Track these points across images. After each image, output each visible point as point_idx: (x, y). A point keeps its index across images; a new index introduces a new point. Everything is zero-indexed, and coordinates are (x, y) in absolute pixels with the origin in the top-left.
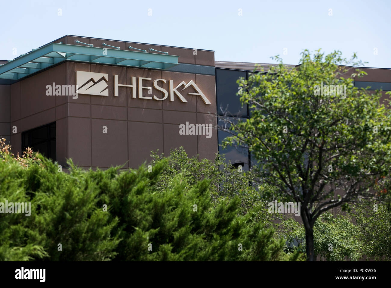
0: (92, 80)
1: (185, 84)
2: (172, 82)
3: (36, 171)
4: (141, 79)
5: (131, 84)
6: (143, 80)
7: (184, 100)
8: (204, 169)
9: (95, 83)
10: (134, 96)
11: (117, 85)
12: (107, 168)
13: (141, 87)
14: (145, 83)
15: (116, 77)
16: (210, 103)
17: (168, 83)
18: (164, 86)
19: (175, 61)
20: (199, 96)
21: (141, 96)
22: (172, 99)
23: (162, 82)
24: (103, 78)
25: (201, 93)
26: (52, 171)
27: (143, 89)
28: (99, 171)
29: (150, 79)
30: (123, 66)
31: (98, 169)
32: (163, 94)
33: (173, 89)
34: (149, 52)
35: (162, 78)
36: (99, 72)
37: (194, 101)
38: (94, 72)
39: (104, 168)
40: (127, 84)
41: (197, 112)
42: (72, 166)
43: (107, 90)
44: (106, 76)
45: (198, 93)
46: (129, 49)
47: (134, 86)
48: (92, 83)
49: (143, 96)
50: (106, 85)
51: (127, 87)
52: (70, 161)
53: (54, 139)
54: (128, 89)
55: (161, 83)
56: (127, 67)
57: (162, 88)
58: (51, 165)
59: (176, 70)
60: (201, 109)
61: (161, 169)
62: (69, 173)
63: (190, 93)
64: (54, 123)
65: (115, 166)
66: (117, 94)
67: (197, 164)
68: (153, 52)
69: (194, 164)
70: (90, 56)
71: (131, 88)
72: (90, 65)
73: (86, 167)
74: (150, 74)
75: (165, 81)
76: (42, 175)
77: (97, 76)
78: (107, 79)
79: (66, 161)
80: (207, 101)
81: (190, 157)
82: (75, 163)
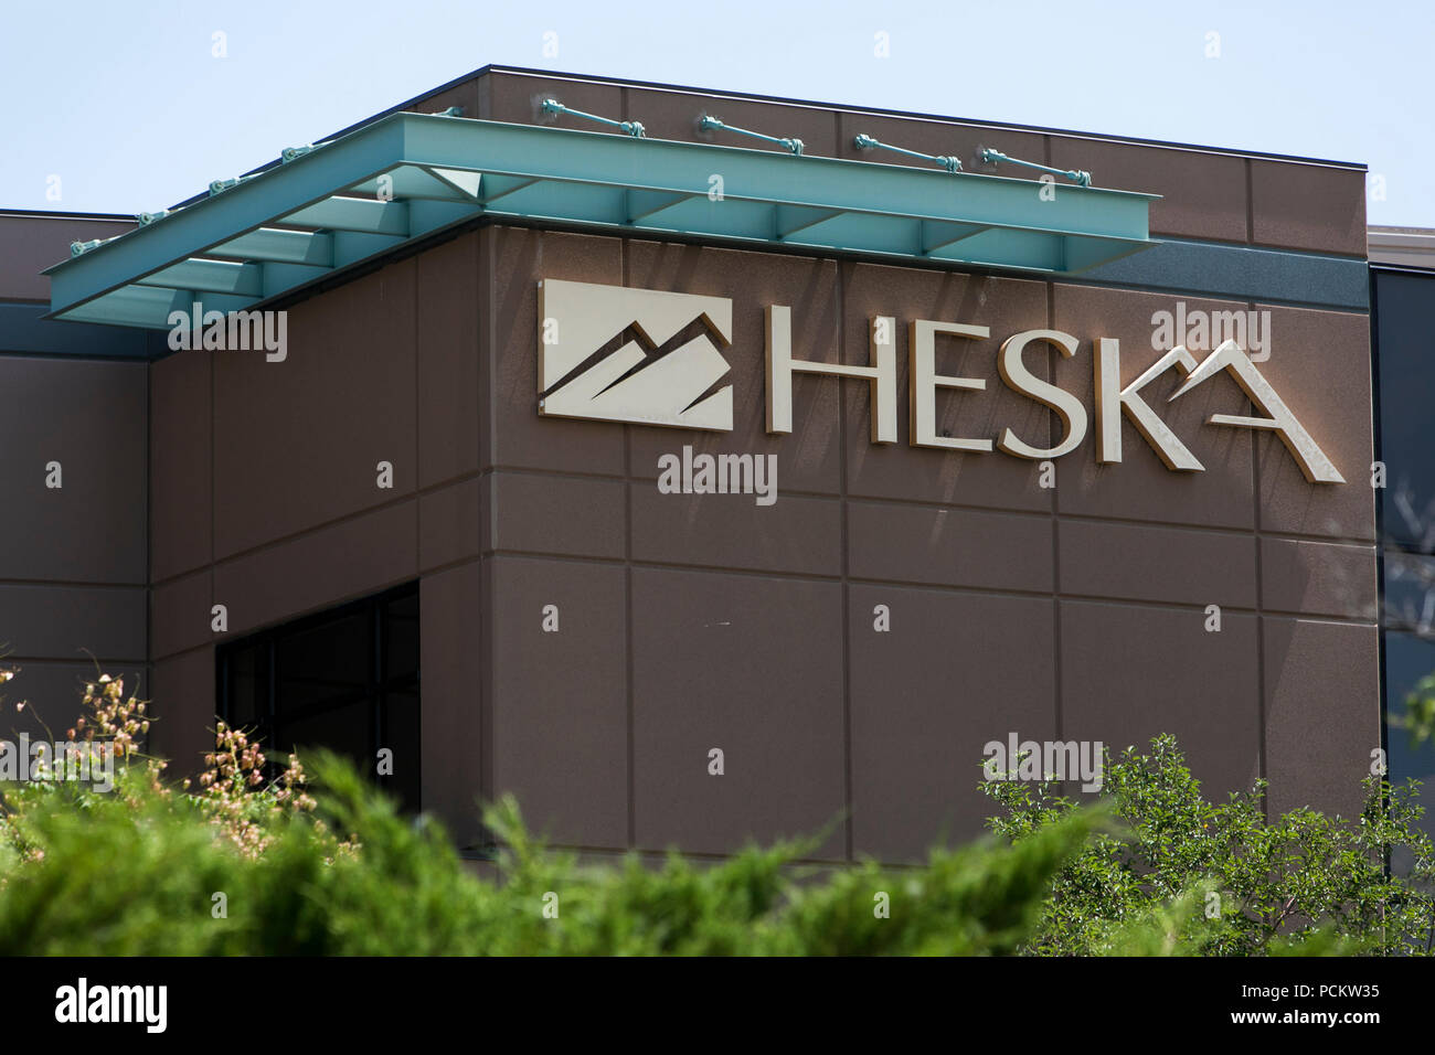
0: (633, 333)
1: (1188, 363)
2: (1110, 350)
3: (300, 870)
4: (925, 332)
5: (869, 361)
6: (939, 335)
7: (1181, 456)
8: (1295, 867)
9: (654, 353)
10: (887, 430)
11: (783, 364)
12: (721, 857)
13: (927, 379)
14: (951, 351)
15: (781, 319)
16: (1337, 477)
17: (1090, 353)
18: (1063, 370)
19: (1129, 222)
20: (1275, 434)
21: (926, 434)
22: (1112, 450)
23: (1054, 349)
24: (702, 326)
25: (1283, 418)
26: (398, 868)
27: (939, 389)
28: (676, 873)
29: (982, 331)
30: (820, 254)
31: (675, 861)
32: (1057, 423)
33: (1115, 392)
34: (979, 170)
35: (1051, 327)
36: (678, 287)
37: (1241, 462)
38: (649, 285)
39: (706, 856)
40: (842, 362)
41: (1261, 529)
42: (516, 838)
43: (727, 393)
44: (721, 312)
45: (1267, 415)
46: (856, 150)
47: (885, 373)
48: (632, 353)
49: (942, 431)
50: (722, 367)
51: (843, 378)
52: (502, 817)
53: (410, 683)
54: (851, 390)
55: (1045, 357)
56: (848, 260)
57: (1053, 382)
58: (389, 833)
59: (1139, 280)
60: (1283, 509)
61: (1047, 867)
62: (499, 878)
63: (1217, 418)
64: (410, 589)
65: (766, 843)
66: (782, 420)
67: (1258, 840)
68: (1003, 167)
69: (1236, 838)
70: (627, 191)
71: (869, 385)
72: (626, 244)
73: (593, 850)
74: (983, 300)
75: (1071, 344)
76: (341, 891)
77: (664, 312)
78: (726, 331)
79: (479, 813)
80: (1322, 467)
81: (1214, 795)
82: (533, 822)
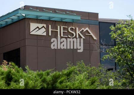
0: (38, 27)
1: (84, 29)
3: (10, 72)
4: (62, 27)
7: (83, 37)
8: (93, 71)
9: (39, 29)
10: (59, 35)
11: (50, 30)
12: (45, 71)
13: (62, 31)
14: (64, 29)
15: (50, 26)
16: (96, 39)
17: (76, 29)
19: (79, 18)
20: (91, 35)
21: (62, 36)
22: (77, 37)
23: (73, 28)
24: (43, 27)
25: (92, 34)
26: (18, 72)
27: (63, 32)
28: (41, 72)
29: (67, 27)
30: (53, 21)
31: (41, 71)
32: (73, 35)
33: (78, 32)
34: (66, 14)
36: (41, 24)
37: (88, 38)
38: (39, 23)
39: (44, 71)
41: (90, 43)
42: (28, 69)
43: (46, 32)
44: (45, 26)
45: (90, 34)
46: (56, 12)
47: (59, 30)
48: (38, 29)
49: (63, 35)
51: (55, 31)
52: (27, 67)
53: (19, 56)
54: (56, 32)
55: (72, 29)
56: (55, 21)
57: (73, 31)
58: (17, 69)
60: (92, 42)
61: (72, 71)
62: (27, 72)
63: (86, 34)
64: (19, 49)
65: (49, 70)
67: (90, 69)
68: (68, 14)
69: (88, 69)
70: (37, 16)
71: (57, 32)
72: (37, 20)
73: (34, 70)
74: (67, 24)
75: (74, 28)
76: (13, 74)
78: (45, 27)
79: (25, 67)
80: (95, 38)
81: (86, 65)
82: (29, 68)
